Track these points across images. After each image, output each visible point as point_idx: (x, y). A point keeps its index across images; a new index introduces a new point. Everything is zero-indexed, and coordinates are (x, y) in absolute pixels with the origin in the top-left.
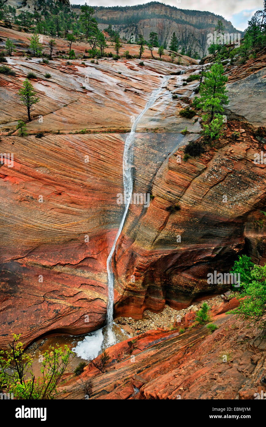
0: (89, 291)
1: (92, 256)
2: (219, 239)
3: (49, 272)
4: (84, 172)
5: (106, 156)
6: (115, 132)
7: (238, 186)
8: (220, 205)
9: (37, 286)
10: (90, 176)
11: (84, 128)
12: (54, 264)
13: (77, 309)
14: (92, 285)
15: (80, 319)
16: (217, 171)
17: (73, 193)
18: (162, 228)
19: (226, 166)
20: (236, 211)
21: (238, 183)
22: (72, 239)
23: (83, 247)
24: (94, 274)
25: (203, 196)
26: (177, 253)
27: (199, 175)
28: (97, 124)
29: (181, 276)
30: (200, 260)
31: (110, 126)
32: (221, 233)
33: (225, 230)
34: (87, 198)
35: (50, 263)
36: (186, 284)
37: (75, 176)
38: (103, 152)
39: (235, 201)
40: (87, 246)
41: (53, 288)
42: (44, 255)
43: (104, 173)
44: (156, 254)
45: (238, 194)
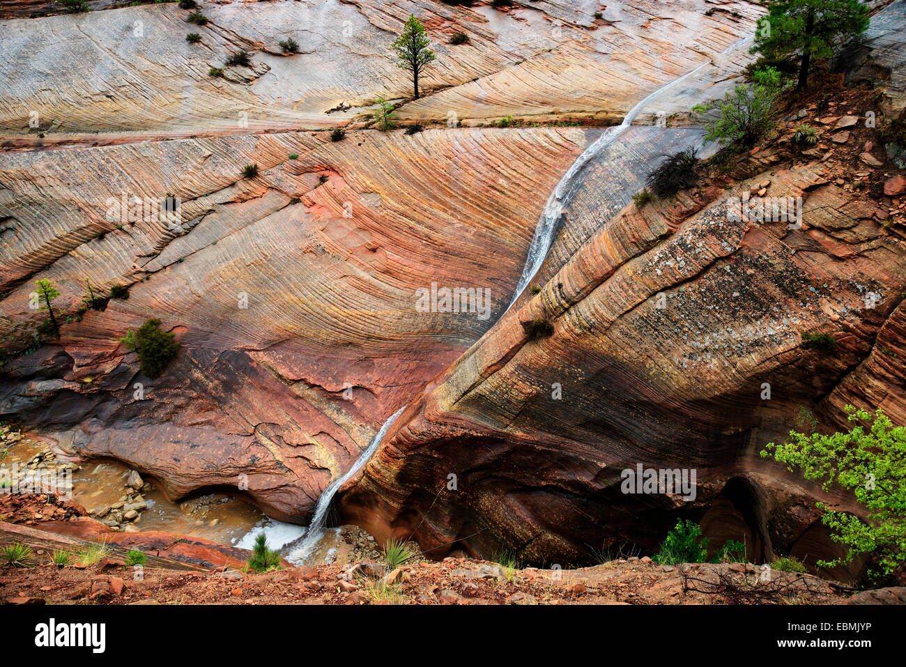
0: (325, 449)
1: (373, 387)
2: (628, 447)
3: (284, 389)
4: (445, 211)
5: (514, 180)
6: (569, 123)
7: (732, 304)
8: (658, 349)
9: (256, 404)
10: (456, 221)
11: (512, 114)
12: (295, 378)
13: (283, 471)
14: (338, 442)
15: (276, 489)
16: (690, 249)
17: (397, 253)
18: (493, 368)
19: (720, 237)
20: (694, 381)
21: (736, 294)
22: (351, 343)
23: (364, 364)
24: (353, 423)
25: (621, 312)
26: (503, 442)
27: (643, 252)
28: (543, 103)
29: (504, 502)
30: (559, 481)
31: (571, 110)
32: (637, 431)
33: (650, 427)
34: (421, 269)
35: (290, 374)
36: (508, 525)
37: (421, 218)
38: (510, 171)
39: (706, 350)
40: (373, 364)
41: (275, 420)
42: (289, 357)
43: (491, 219)
44: (456, 425)
45: (722, 331)
